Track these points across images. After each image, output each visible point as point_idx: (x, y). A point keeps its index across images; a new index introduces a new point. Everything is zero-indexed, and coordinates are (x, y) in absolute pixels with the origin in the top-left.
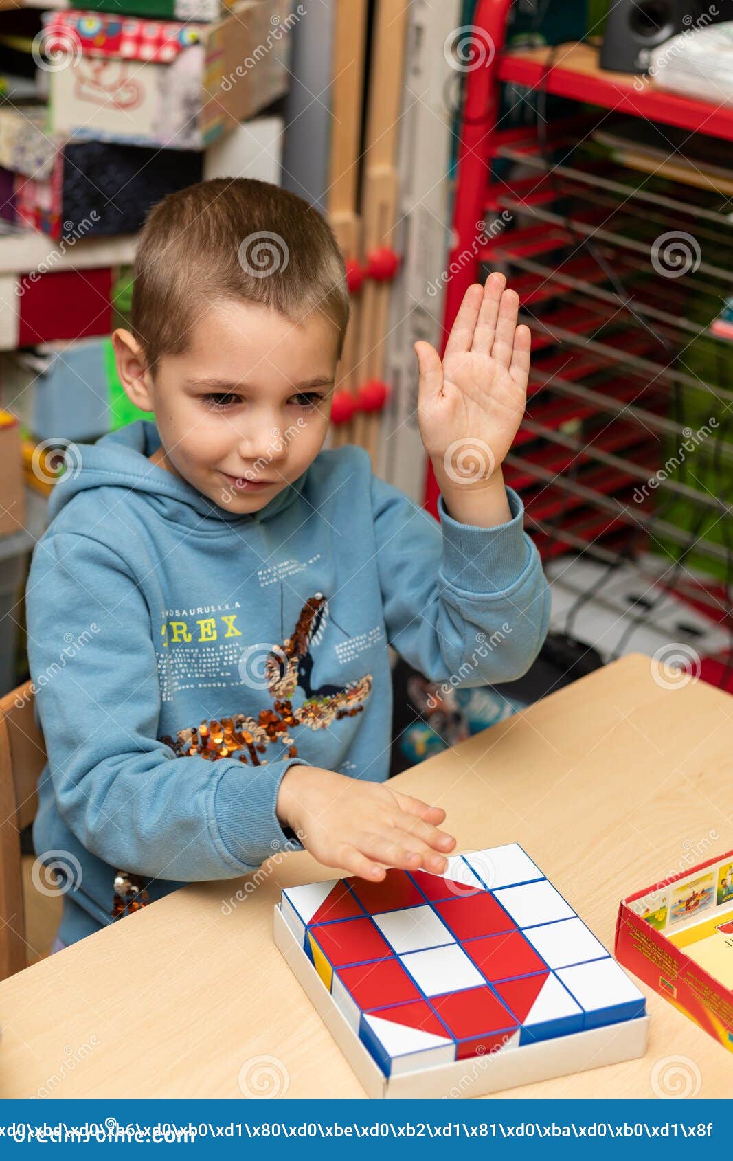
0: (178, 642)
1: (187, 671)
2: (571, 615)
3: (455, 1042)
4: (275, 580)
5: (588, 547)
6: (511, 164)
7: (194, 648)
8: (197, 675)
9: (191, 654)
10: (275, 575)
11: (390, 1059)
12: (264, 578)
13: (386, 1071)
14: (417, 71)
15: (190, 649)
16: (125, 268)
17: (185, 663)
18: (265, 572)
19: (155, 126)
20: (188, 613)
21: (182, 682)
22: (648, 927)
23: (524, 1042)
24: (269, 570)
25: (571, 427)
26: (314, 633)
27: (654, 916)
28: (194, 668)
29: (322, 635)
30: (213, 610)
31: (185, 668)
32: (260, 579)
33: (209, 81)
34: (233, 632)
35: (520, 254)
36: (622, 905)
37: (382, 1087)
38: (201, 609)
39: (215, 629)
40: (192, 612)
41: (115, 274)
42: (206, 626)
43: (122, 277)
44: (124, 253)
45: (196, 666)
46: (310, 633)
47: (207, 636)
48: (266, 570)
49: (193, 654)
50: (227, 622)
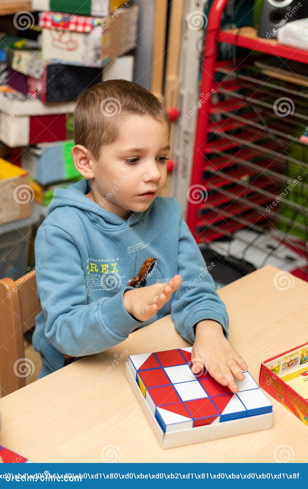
0: (92, 272)
1: (95, 284)
2: (244, 252)
3: (193, 420)
4: (134, 251)
5: (252, 225)
6: (223, 75)
7: (99, 275)
8: (99, 285)
9: (97, 277)
10: (134, 249)
11: (166, 426)
12: (130, 250)
13: (164, 430)
14: (186, 39)
15: (97, 275)
16: (71, 114)
17: (94, 280)
18: (130, 248)
19: (83, 58)
20: (98, 261)
21: (94, 288)
22: (272, 373)
23: (221, 421)
24: (132, 247)
25: (245, 179)
26: (149, 272)
27: (275, 369)
28: (98, 282)
29: (153, 273)
30: (108, 261)
31: (94, 282)
32: (128, 250)
33: (104, 40)
34: (115, 270)
35: (226, 110)
36: (262, 364)
37: (162, 437)
38: (103, 260)
39: (108, 269)
40: (99, 261)
41: (67, 117)
42: (104, 267)
43: (70, 118)
44: (70, 108)
45: (99, 281)
46: (147, 272)
47: (104, 271)
48: (131, 247)
49: (98, 276)
50: (113, 266)
